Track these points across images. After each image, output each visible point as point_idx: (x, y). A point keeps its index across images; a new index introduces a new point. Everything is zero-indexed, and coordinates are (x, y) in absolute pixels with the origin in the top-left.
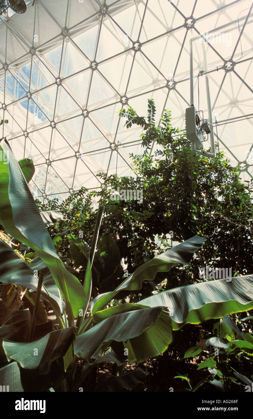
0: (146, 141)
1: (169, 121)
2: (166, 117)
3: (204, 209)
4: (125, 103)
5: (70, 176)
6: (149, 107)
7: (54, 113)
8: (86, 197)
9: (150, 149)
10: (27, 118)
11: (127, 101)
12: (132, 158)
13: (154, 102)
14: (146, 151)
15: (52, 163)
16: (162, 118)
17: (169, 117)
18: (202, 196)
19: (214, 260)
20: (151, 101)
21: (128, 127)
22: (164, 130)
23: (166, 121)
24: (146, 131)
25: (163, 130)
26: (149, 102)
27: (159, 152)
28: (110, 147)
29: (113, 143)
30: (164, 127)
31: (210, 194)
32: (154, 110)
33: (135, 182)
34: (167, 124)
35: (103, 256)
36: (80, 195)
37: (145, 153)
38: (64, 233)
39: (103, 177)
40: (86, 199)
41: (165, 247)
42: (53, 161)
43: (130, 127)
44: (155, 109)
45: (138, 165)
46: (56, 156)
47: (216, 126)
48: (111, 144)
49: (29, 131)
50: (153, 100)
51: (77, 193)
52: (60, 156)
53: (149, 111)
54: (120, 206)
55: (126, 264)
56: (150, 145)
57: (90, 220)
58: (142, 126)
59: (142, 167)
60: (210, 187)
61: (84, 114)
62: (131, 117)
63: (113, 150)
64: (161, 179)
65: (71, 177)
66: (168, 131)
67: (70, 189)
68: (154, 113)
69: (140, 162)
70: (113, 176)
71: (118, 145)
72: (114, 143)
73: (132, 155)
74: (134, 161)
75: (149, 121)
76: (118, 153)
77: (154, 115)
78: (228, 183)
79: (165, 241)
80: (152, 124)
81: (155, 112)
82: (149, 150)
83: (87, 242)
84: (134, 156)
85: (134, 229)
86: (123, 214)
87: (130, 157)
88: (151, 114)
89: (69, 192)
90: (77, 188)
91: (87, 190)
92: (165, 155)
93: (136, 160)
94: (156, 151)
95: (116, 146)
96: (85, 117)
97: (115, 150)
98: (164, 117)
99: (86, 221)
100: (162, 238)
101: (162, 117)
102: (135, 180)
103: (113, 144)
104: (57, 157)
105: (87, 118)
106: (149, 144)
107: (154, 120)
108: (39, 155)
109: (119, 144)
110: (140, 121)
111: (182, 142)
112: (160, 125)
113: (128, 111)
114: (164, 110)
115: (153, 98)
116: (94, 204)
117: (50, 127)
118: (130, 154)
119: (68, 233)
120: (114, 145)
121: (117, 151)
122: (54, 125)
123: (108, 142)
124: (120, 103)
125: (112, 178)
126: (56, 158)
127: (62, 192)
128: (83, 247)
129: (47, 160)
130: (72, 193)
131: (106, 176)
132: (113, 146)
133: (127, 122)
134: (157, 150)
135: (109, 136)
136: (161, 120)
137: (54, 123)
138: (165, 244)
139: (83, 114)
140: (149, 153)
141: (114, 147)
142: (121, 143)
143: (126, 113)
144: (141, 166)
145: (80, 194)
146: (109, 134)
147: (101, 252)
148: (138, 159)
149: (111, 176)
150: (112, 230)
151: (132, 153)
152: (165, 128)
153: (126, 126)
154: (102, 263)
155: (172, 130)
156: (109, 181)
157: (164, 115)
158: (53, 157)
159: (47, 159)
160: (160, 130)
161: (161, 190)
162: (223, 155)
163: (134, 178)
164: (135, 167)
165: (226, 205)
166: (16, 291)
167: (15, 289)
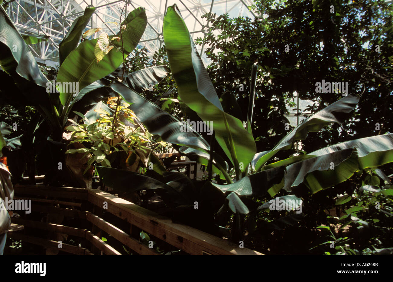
3: (344, 59)
18: (341, 42)
19: (352, 122)
31: (353, 39)
33: (252, 24)
39: (210, 19)
41: (290, 107)
60: (353, 30)
70: (224, 17)
78: (378, 25)
79: (292, 100)
100: (288, 96)
102: (252, 21)
125: (222, 19)
131: (214, 17)
138: (291, 103)
149: (221, 16)
163: (250, 19)
164: (252, 3)
166: (138, 158)
167: (137, 156)
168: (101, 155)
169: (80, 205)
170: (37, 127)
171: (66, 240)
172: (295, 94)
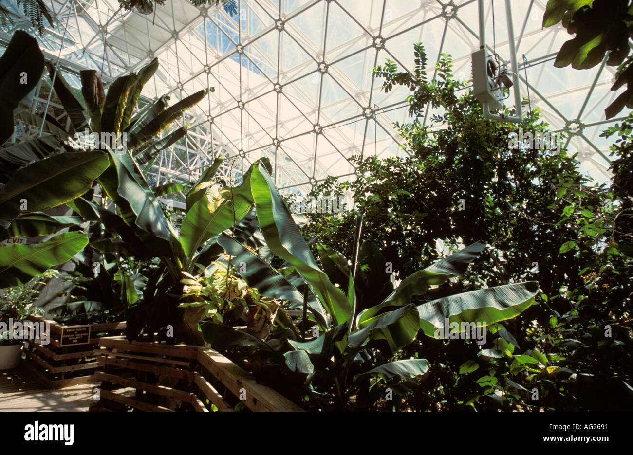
0: (416, 106)
1: (449, 70)
2: (444, 65)
3: (512, 198)
4: (380, 46)
5: (308, 158)
6: (416, 55)
7: (278, 70)
8: (335, 189)
9: (422, 116)
10: (240, 82)
11: (383, 44)
12: (397, 128)
13: (423, 47)
14: (417, 120)
15: (282, 143)
16: (438, 67)
17: (449, 64)
18: (507, 178)
20: (419, 47)
21: (386, 91)
22: (442, 86)
23: (444, 71)
24: (414, 92)
25: (440, 86)
26: (415, 48)
27: (438, 119)
28: (364, 114)
29: (367, 108)
30: (442, 80)
32: (424, 59)
33: (404, 164)
34: (446, 76)
35: (365, 270)
36: (327, 188)
37: (415, 123)
38: (311, 241)
39: (357, 161)
40: (335, 191)
42: (283, 141)
43: (390, 90)
44: (426, 57)
45: (407, 138)
46: (286, 133)
47: (525, 68)
48: (364, 109)
49: (244, 100)
50: (421, 44)
51: (322, 185)
52: (292, 131)
53: (417, 62)
54: (383, 207)
55: (398, 280)
56: (422, 112)
57: (345, 224)
58: (408, 86)
59: (414, 140)
60: (519, 164)
61: (321, 69)
62: (390, 75)
63: (368, 118)
64: (441, 158)
65: (310, 159)
66: (449, 86)
67: (310, 179)
68: (424, 64)
69: (410, 134)
70: (372, 158)
71: (375, 111)
72: (369, 108)
73: (398, 124)
74: (401, 133)
75: (418, 76)
76: (376, 121)
77: (425, 66)
78: (547, 158)
79: (455, 247)
80: (423, 81)
81: (426, 62)
82: (421, 119)
83: (341, 252)
84: (400, 125)
85: (406, 233)
86: (387, 216)
87: (394, 128)
88: (420, 66)
89: (310, 183)
90: (321, 177)
91: (335, 179)
92: (447, 122)
93: (403, 131)
94: (433, 117)
95: (373, 112)
96: (323, 73)
97: (372, 117)
98: (441, 64)
99: (340, 225)
100: (450, 242)
101: (439, 65)
102: (404, 161)
103: (367, 110)
104: (288, 133)
105: (326, 75)
106: (421, 110)
107: (425, 74)
108: (260, 131)
109: (377, 108)
110: (404, 78)
111: (471, 101)
112: (436, 79)
113: (385, 68)
114: (440, 54)
115: (422, 41)
116: (348, 198)
117: (274, 92)
118: (394, 123)
119: (316, 242)
120: (370, 111)
121: (375, 119)
122: (279, 89)
123: (360, 107)
124: (372, 47)
125: (371, 160)
126: (286, 135)
127: (299, 183)
128: (337, 259)
129: (273, 140)
130: (314, 184)
131: (362, 159)
132: (368, 113)
133: (385, 83)
134: (434, 115)
135: (361, 96)
136: (436, 70)
137: (279, 86)
138: (456, 251)
139: (319, 70)
140: (422, 124)
141: (370, 114)
142: (380, 107)
143: (382, 71)
144: (411, 139)
145: (326, 186)
146: (360, 93)
147: (362, 265)
148: (406, 130)
149: (369, 158)
150: (375, 235)
151: (397, 122)
152: (443, 83)
153: (384, 89)
154: (365, 280)
155: (454, 85)
156: (366, 166)
157: (441, 62)
158: (282, 134)
159: (275, 137)
160: (437, 86)
161: (443, 174)
162: (537, 114)
163: (402, 159)
164: (403, 141)
165: (545, 191)
166: (264, 313)
167: (263, 311)
168: (212, 309)
169: (188, 364)
170: (161, 279)
171: (180, 407)
172: (460, 240)
